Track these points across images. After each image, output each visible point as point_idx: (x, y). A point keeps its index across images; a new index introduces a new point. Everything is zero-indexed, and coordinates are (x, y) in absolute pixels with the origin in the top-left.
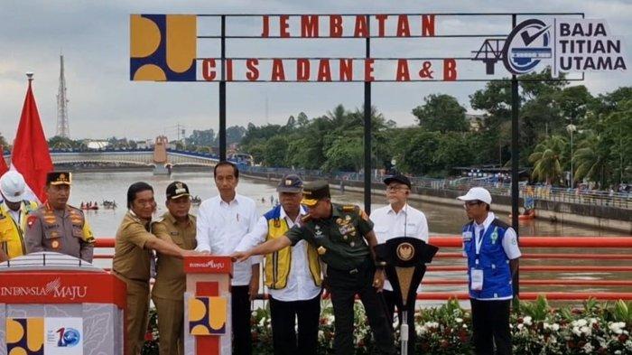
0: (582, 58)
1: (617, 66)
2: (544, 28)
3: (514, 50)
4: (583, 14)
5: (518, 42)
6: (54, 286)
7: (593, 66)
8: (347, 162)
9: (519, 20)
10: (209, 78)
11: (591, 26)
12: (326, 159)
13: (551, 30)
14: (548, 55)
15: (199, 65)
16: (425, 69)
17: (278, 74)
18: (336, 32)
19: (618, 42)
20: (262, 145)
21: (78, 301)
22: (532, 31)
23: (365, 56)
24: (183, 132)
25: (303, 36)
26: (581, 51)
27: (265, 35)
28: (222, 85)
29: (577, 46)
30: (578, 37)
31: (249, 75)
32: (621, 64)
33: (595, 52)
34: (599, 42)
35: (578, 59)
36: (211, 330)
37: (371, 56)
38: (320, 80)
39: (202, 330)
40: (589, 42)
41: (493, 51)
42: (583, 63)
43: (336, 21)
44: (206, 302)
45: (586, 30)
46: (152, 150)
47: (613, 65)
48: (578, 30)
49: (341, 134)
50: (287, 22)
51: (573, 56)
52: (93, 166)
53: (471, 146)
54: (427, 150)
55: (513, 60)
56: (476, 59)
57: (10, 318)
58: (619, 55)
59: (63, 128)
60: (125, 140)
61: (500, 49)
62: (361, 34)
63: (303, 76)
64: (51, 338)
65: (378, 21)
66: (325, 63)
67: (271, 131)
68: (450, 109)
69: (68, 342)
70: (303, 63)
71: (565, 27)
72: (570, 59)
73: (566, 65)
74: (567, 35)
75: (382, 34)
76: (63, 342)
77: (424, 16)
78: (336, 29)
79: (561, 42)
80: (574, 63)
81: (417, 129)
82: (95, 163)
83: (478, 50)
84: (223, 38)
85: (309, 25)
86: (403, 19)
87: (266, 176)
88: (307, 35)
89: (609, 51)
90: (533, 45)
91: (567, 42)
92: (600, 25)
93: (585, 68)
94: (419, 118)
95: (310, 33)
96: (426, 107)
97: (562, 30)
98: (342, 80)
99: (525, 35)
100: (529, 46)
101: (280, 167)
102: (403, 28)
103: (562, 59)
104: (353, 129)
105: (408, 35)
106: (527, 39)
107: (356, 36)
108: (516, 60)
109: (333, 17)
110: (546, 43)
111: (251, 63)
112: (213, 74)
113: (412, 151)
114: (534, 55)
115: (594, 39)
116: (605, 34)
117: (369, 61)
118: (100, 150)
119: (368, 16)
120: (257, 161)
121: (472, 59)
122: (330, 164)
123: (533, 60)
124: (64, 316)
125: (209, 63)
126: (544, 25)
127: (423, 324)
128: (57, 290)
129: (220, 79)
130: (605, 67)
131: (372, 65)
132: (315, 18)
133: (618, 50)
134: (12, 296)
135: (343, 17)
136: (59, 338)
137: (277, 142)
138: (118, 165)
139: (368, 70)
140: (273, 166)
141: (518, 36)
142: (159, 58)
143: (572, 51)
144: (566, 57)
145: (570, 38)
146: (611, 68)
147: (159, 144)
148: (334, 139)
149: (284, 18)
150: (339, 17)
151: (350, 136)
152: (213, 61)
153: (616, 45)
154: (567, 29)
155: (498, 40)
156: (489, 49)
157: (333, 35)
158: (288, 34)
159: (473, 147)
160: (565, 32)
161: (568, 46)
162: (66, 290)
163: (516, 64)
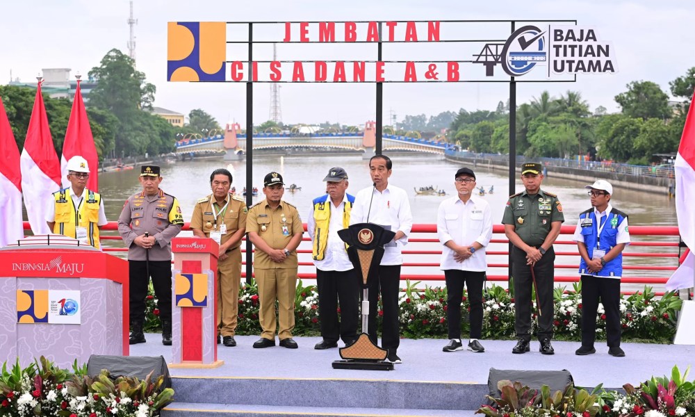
0: (574, 61)
1: (606, 69)
2: (539, 34)
3: (511, 53)
4: (576, 21)
5: (515, 46)
6: (56, 263)
7: (583, 69)
8: (551, 149)
9: (518, 26)
10: (237, 79)
11: (582, 31)
12: (530, 145)
13: (546, 35)
14: (542, 58)
15: (228, 67)
16: (431, 71)
17: (298, 76)
18: (351, 38)
19: (607, 47)
20: (469, 131)
21: (77, 276)
22: (528, 36)
23: (377, 60)
24: (395, 117)
25: (321, 41)
26: (573, 55)
27: (287, 40)
28: (249, 86)
29: (569, 50)
30: (571, 42)
31: (272, 76)
32: (609, 67)
33: (585, 56)
34: (590, 46)
35: (571, 62)
36: (194, 303)
37: (383, 60)
38: (336, 81)
39: (186, 303)
40: (581, 47)
41: (492, 55)
42: (574, 66)
43: (350, 27)
44: (190, 278)
45: (578, 36)
46: (362, 135)
47: (602, 68)
48: (570, 36)
49: (545, 120)
50: (307, 28)
51: (565, 59)
52: (304, 150)
53: (671, 133)
54: (628, 136)
55: (510, 63)
56: (477, 62)
57: (20, 290)
58: (608, 59)
59: (276, 114)
60: (337, 125)
61: (499, 53)
62: (373, 40)
63: (320, 78)
64: (54, 308)
65: (388, 27)
66: (340, 65)
67: (480, 116)
68: (652, 95)
69: (68, 311)
70: (320, 66)
71: (559, 33)
72: (563, 62)
73: (559, 67)
74: (561, 40)
75: (391, 40)
76: (64, 311)
77: (430, 23)
78: (351, 34)
79: (554, 46)
80: (567, 65)
81: (620, 115)
82: (306, 148)
83: (479, 54)
84: (250, 43)
85: (327, 31)
86: (411, 25)
87: (472, 162)
88: (324, 40)
89: (599, 55)
90: (529, 49)
91: (561, 46)
92: (591, 31)
93: (576, 71)
94: (622, 104)
95: (327, 39)
96: (629, 94)
97: (556, 35)
98: (355, 81)
99: (522, 41)
100: (526, 50)
101: (486, 152)
102: (411, 33)
103: (555, 62)
104: (558, 115)
105: (415, 41)
106: (524, 44)
107: (369, 41)
108: (513, 62)
109: (348, 24)
110: (541, 47)
111: (275, 65)
112: (241, 75)
113: (614, 136)
114: (530, 58)
115: (585, 44)
116: (595, 40)
117: (380, 62)
118: (311, 135)
119: (380, 23)
120: (464, 147)
121: (474, 62)
122: (534, 150)
123: (529, 63)
124: (65, 289)
125: (237, 66)
126: (540, 31)
127: (425, 303)
128: (58, 265)
129: (247, 80)
130: (594, 70)
131: (383, 68)
132: (332, 24)
133: (607, 54)
134: (22, 271)
135: (356, 24)
136: (60, 307)
137: (483, 128)
138: (329, 150)
139: (379, 71)
140: (479, 151)
141: (516, 41)
142: (192, 61)
143: (565, 55)
144: (559, 60)
145: (562, 43)
146: (600, 71)
147: (368, 129)
148: (538, 126)
149: (304, 25)
150: (353, 24)
151: (555, 122)
152: (240, 64)
153: (605, 50)
154: (561, 35)
155: (497, 45)
156: (489, 53)
157: (348, 40)
158: (308, 39)
159: (674, 134)
160: (559, 38)
161: (561, 50)
162: (66, 266)
163: (513, 67)
